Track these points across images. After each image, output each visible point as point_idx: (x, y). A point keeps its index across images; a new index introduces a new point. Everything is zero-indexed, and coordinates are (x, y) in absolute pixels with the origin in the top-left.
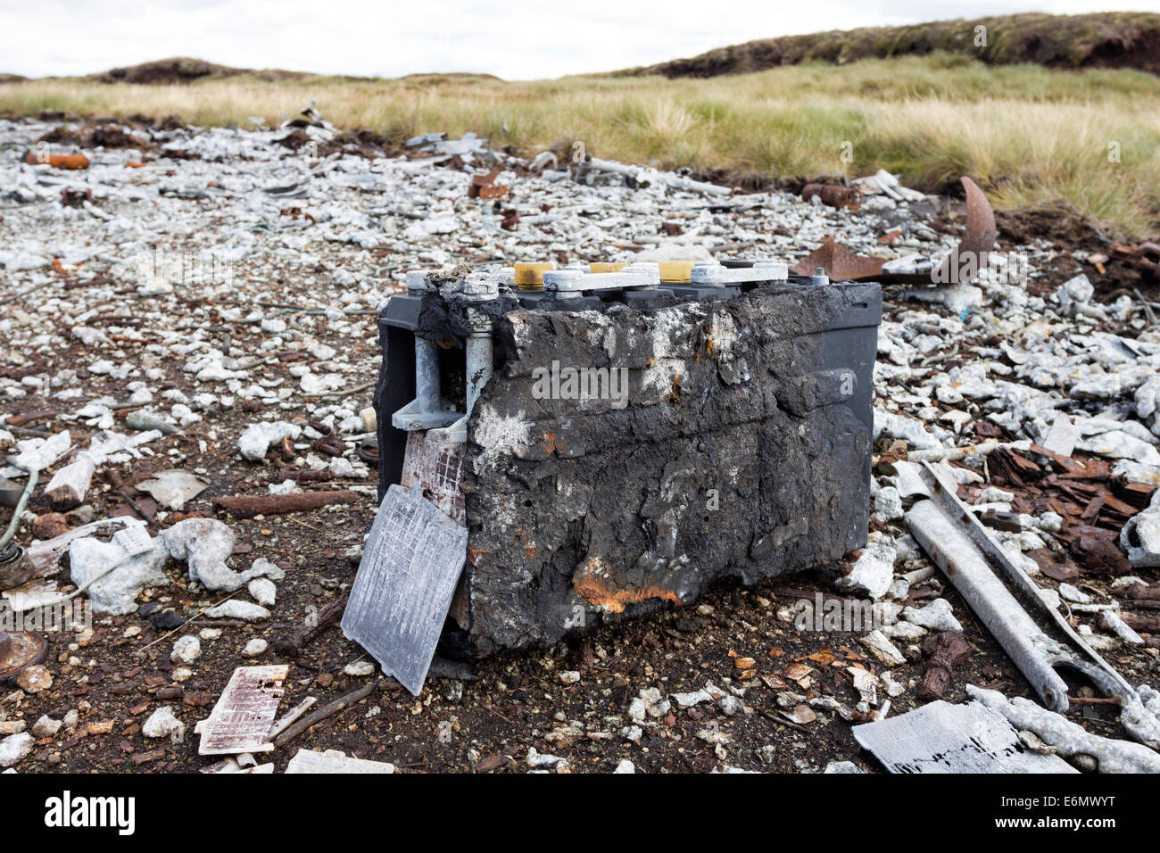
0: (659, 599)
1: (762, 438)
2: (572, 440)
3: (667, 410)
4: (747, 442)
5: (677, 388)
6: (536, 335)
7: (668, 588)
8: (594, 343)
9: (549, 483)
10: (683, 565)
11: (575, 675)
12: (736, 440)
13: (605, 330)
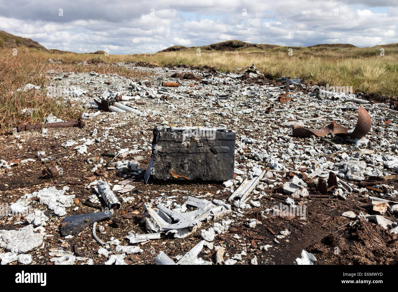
0: (184, 178)
1: (206, 156)
2: (169, 150)
3: (186, 149)
4: (203, 156)
5: (188, 145)
6: (164, 135)
7: (186, 176)
8: (173, 137)
9: (165, 156)
10: (189, 174)
11: (169, 186)
12: (201, 156)
13: (175, 135)
